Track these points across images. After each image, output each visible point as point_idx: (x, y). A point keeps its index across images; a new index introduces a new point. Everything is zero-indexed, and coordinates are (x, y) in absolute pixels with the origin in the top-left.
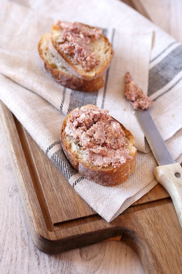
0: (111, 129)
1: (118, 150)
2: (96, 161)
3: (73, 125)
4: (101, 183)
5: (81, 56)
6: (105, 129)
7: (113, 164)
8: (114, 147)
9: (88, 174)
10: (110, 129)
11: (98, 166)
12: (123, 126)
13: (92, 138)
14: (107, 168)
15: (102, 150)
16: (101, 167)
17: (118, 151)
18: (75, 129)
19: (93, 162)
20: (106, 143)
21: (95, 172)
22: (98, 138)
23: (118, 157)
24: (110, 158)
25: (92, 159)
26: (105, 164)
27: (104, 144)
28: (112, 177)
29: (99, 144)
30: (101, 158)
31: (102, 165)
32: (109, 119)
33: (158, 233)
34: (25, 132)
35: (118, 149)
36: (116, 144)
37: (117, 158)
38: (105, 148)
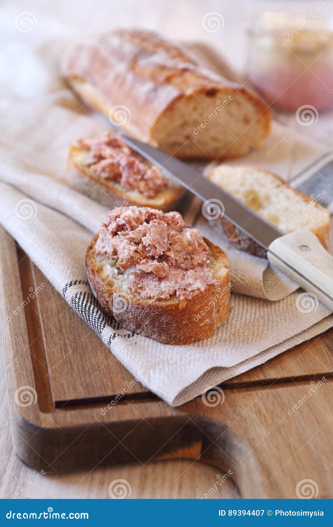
0: (181, 239)
1: (191, 271)
2: (146, 290)
3: (108, 230)
4: (156, 335)
5: (134, 173)
6: (170, 239)
7: (178, 293)
8: (182, 265)
9: (130, 316)
10: (178, 238)
11: (150, 298)
12: (208, 241)
13: (140, 245)
14: (166, 300)
15: (158, 268)
16: (155, 299)
17: (190, 273)
18: (111, 236)
19: (139, 290)
20: (168, 256)
21: (143, 309)
22: (150, 243)
23: (190, 281)
24: (173, 282)
25: (139, 286)
26: (162, 293)
27: (163, 258)
28: (177, 322)
29: (153, 258)
30: (157, 283)
31: (158, 295)
32: (179, 225)
33: (280, 432)
34: (32, 268)
35: (191, 269)
36: (189, 261)
37: (188, 282)
38: (164, 265)
